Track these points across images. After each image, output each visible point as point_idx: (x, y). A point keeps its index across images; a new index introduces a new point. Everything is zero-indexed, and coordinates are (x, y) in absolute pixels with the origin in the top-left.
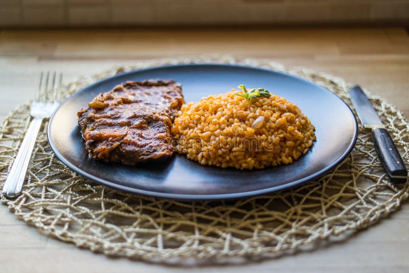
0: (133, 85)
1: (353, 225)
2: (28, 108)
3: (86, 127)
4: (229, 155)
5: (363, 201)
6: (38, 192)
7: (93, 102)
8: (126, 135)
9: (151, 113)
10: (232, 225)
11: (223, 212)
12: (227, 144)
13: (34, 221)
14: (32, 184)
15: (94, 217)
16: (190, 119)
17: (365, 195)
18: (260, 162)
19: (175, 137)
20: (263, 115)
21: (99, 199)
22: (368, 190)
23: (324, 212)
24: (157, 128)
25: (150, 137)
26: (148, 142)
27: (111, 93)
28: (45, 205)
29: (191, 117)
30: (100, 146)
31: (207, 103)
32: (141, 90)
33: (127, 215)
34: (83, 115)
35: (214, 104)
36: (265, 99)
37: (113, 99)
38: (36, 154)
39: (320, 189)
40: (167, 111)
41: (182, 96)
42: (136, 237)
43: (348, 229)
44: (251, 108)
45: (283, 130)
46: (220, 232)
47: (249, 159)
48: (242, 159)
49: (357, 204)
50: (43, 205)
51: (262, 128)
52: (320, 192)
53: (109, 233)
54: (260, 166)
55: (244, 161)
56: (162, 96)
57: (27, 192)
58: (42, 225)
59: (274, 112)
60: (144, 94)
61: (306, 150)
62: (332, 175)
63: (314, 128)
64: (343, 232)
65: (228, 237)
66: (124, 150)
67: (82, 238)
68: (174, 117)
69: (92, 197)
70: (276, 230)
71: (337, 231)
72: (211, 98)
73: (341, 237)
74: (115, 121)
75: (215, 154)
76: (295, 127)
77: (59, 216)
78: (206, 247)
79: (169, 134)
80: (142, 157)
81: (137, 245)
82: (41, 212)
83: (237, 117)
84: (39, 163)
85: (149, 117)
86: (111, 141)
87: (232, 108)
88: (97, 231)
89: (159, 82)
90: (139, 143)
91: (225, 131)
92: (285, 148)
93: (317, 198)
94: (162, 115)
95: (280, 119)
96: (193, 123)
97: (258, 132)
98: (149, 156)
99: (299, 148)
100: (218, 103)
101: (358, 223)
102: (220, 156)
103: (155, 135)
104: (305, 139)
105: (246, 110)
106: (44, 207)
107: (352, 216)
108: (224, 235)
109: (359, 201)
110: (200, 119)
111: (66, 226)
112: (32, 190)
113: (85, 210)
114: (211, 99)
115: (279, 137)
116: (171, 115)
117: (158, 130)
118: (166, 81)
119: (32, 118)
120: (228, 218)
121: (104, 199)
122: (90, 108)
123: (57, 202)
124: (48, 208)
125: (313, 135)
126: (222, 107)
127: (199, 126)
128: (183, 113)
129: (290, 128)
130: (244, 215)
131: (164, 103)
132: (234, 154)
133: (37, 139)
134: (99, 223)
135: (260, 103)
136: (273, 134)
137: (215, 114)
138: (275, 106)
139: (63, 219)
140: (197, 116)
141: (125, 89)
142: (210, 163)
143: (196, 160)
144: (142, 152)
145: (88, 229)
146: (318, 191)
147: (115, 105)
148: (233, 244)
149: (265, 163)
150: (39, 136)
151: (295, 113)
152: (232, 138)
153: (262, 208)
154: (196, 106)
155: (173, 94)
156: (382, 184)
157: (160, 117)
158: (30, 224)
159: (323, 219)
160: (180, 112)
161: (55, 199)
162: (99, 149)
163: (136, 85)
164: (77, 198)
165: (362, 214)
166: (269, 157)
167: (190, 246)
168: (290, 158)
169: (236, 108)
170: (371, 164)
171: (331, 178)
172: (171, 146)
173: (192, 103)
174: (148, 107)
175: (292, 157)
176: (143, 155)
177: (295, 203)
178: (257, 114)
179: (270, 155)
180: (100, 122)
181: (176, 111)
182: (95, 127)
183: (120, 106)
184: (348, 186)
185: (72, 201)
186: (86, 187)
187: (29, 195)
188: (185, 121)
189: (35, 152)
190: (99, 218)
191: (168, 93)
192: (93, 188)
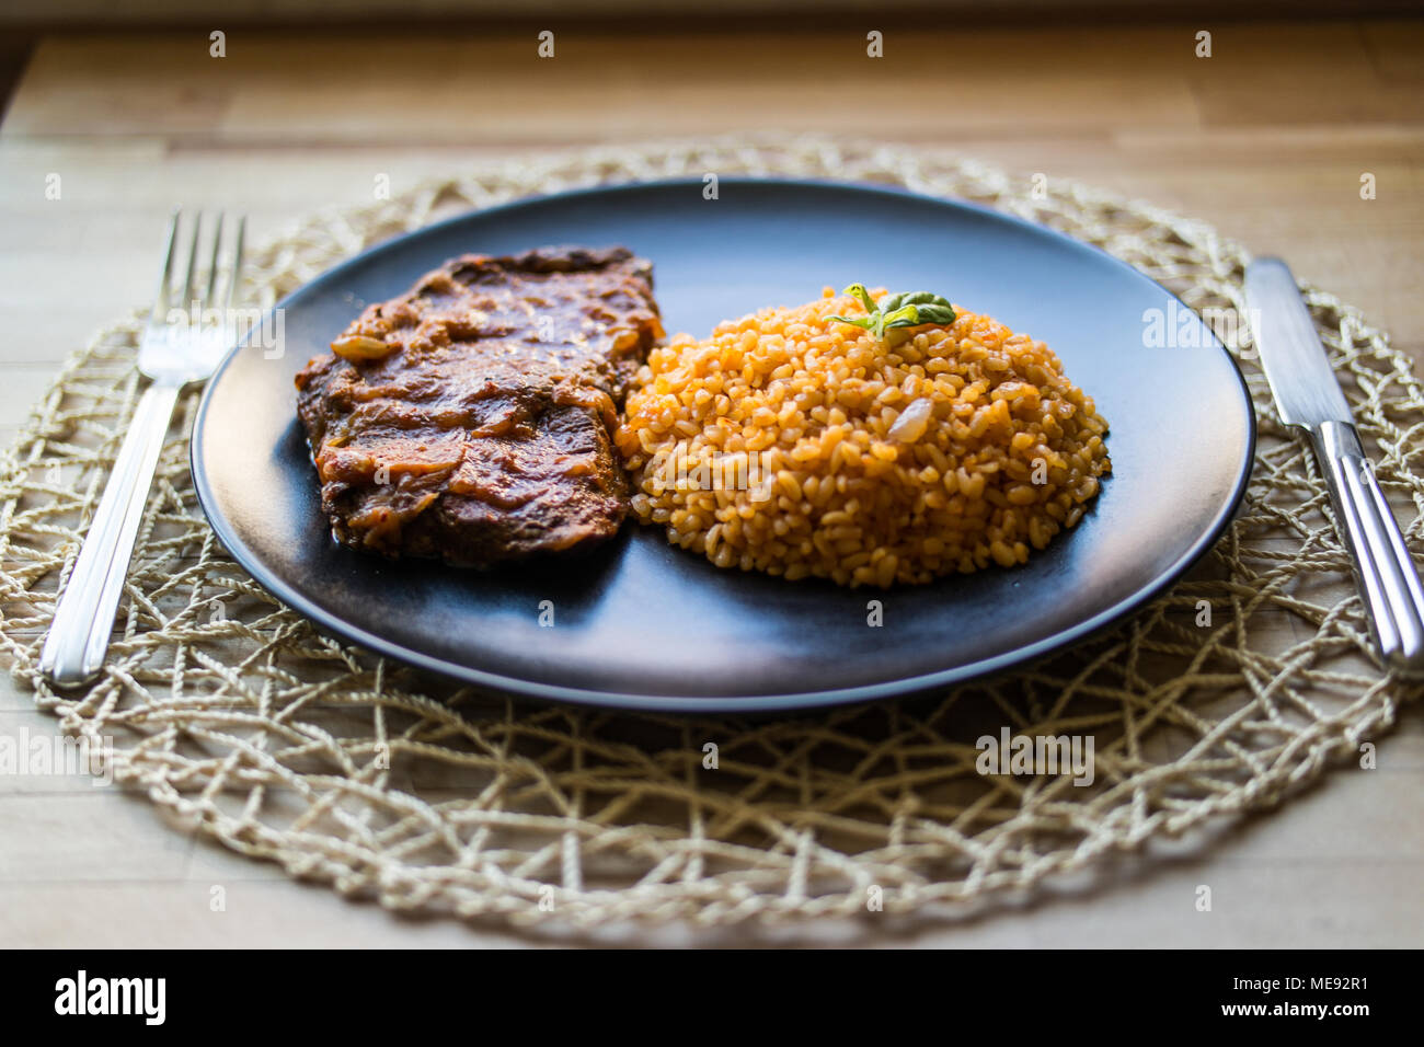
0: (485, 268)
1: (1233, 797)
2: (132, 341)
3: (322, 430)
4: (810, 537)
5: (1268, 703)
6: (162, 667)
7: (347, 339)
8: (458, 466)
9: (546, 380)
10: (818, 796)
11: (788, 746)
12: (804, 498)
13: (144, 779)
14: (141, 639)
15: (347, 764)
16: (676, 404)
17: (1276, 681)
18: (917, 561)
19: (628, 467)
20: (927, 396)
21: (365, 696)
22: (1288, 659)
23: (1134, 747)
24: (566, 436)
25: (541, 470)
26: (532, 488)
27: (411, 301)
28: (183, 718)
29: (684, 395)
30: (368, 506)
31: (739, 347)
32: (514, 288)
33: (459, 757)
34: (313, 383)
35: (760, 348)
36: (936, 331)
37: (417, 323)
38: (157, 522)
39: (1122, 659)
40: (602, 370)
41: (654, 308)
42: (488, 846)
43: (1214, 812)
44: (889, 370)
45: (997, 446)
46: (775, 827)
47: (880, 552)
48: (857, 552)
49: (1247, 717)
50: (174, 719)
51: (922, 440)
52: (1120, 669)
53: (399, 828)
54: (916, 574)
55: (862, 557)
56: (584, 310)
57: (121, 670)
58: (172, 796)
59: (967, 380)
60: (524, 304)
61: (1076, 512)
62: (1163, 603)
63: (1106, 427)
64: (1197, 824)
65: (804, 843)
66: (454, 518)
67: (307, 848)
68: (626, 389)
69: (345, 687)
70: (967, 816)
71: (1174, 823)
72: (751, 325)
73: (1190, 843)
74: (421, 410)
75: (762, 532)
76: (1037, 432)
77: (230, 762)
78: (728, 885)
79: (606, 459)
80: (513, 543)
81: (492, 874)
82: (170, 744)
83: (838, 402)
84: (165, 556)
85: (538, 395)
86: (407, 488)
87: (823, 367)
88: (358, 820)
89: (575, 256)
90: (504, 493)
91: (796, 454)
92: (1003, 510)
93: (1110, 693)
94: (585, 384)
95: (986, 408)
96: (690, 418)
97: (912, 458)
98: (540, 542)
99: (1050, 507)
100: (776, 348)
101: (1251, 788)
102: (779, 539)
103: (557, 463)
104: (1075, 470)
105: (868, 377)
106: (182, 725)
107: (1229, 763)
108: (789, 836)
109: (1254, 704)
110: (711, 404)
111: (255, 801)
112: (140, 661)
113: (317, 737)
114: (750, 331)
115: (983, 474)
116: (613, 381)
117: (569, 441)
118: (599, 252)
119: (145, 383)
120: (805, 770)
121: (385, 697)
122: (336, 362)
123: (224, 706)
124: (193, 729)
125: (1101, 456)
126: (787, 361)
127: (709, 432)
128: (655, 375)
129: (1021, 439)
130: (862, 755)
131: (592, 336)
132: (827, 534)
133: (161, 460)
134: (366, 789)
135: (918, 348)
136: (960, 461)
137: (764, 386)
138: (970, 359)
139: (244, 773)
140: (702, 395)
141: (458, 287)
142: (746, 563)
143: (698, 550)
144: (513, 527)
145: (327, 810)
146: (1113, 666)
147: (425, 348)
148: (819, 870)
149: (935, 565)
150: (166, 449)
151: (1039, 381)
152: (820, 477)
153: (921, 728)
154: (700, 355)
155: (621, 300)
156: (1334, 639)
157: (578, 394)
158: (133, 791)
159: (1128, 774)
160: (645, 373)
161: (217, 696)
162: (367, 518)
163: (496, 268)
164: (294, 691)
165: (1263, 754)
166: (947, 544)
167: (671, 880)
168: (1020, 547)
169: (835, 369)
170: (1298, 561)
171: (1159, 616)
172: (612, 502)
173: (687, 338)
174: (535, 353)
175: (1028, 543)
176: (518, 537)
177: (1036, 709)
178: (909, 390)
179: (952, 536)
180: (370, 412)
181: (631, 364)
182: (353, 433)
183: (441, 351)
184: (1218, 647)
185: (276, 705)
186: (323, 647)
187: (129, 679)
188: (662, 409)
189: (150, 515)
190: (367, 771)
191: (607, 297)
192: (348, 654)
